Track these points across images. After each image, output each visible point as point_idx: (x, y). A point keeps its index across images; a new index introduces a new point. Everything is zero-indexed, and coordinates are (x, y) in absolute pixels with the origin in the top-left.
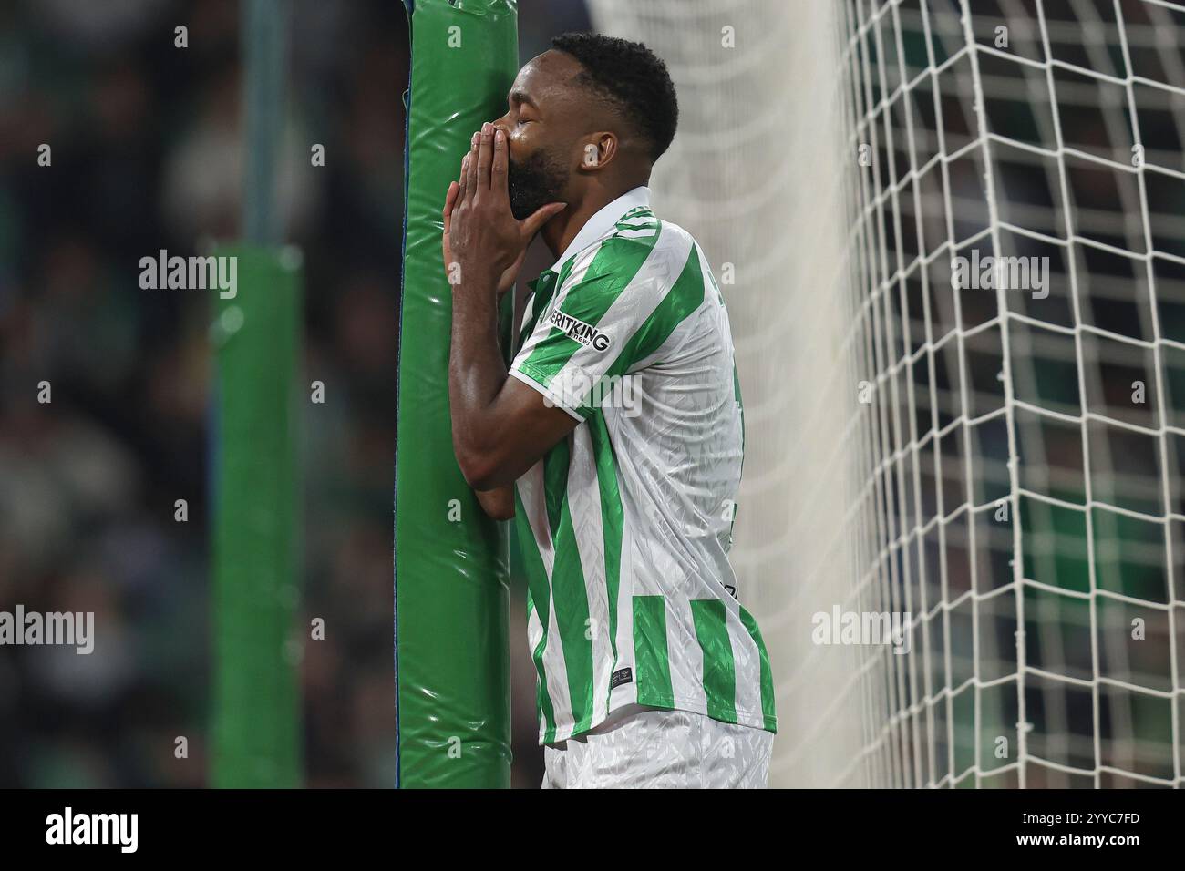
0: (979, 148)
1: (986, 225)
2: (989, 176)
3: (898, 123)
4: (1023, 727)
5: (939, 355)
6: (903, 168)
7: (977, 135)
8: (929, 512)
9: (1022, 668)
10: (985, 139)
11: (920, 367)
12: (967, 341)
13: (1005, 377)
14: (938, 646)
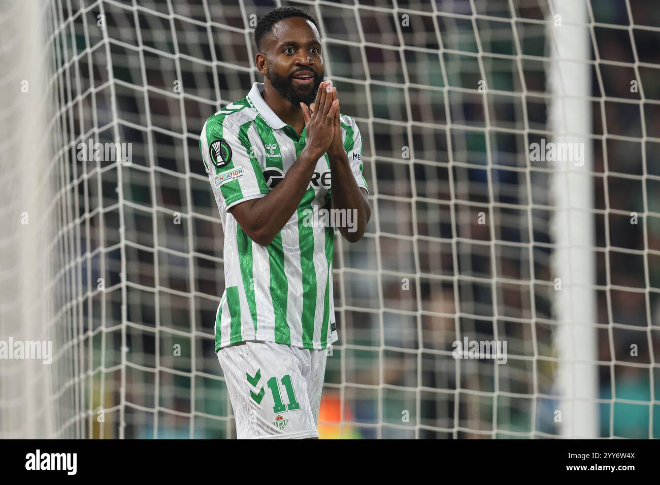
0: (109, 87)
1: (111, 120)
2: (113, 99)
3: (72, 75)
4: (124, 349)
5: (89, 181)
6: (74, 96)
7: (107, 80)
8: (83, 252)
9: (125, 323)
10: (112, 81)
11: (81, 186)
12: (103, 174)
13: (120, 190)
14: (86, 313)
